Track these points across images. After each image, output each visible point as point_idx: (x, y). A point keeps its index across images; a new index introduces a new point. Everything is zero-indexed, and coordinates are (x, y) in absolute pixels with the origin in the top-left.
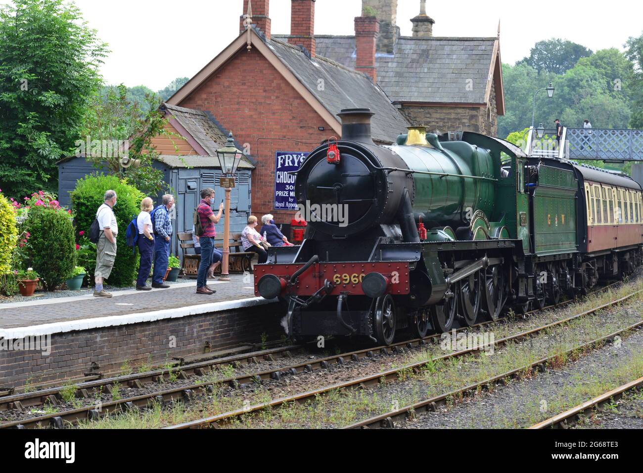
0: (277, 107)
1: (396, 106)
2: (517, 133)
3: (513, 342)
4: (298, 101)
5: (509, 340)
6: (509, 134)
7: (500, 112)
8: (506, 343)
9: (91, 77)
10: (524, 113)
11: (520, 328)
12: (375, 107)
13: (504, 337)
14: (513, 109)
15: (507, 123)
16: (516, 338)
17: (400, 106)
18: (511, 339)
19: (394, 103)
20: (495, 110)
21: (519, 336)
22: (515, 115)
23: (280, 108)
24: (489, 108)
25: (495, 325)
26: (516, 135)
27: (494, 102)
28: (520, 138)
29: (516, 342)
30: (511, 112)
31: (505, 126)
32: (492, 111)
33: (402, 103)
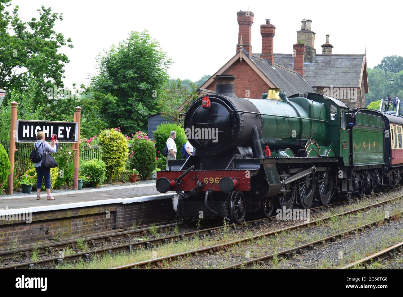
0: (255, 90)
1: (314, 89)
2: (374, 102)
3: (374, 207)
4: (265, 86)
5: (372, 206)
6: (370, 103)
7: (366, 92)
8: (371, 208)
9: (164, 75)
10: (378, 92)
11: (377, 200)
12: (303, 89)
13: (369, 205)
14: (373, 90)
15: (369, 97)
16: (375, 205)
17: (316, 89)
18: (373, 206)
19: (313, 87)
20: (364, 91)
21: (377, 205)
22: (373, 93)
23: (256, 90)
24: (361, 90)
25: (365, 199)
26: (374, 103)
27: (364, 87)
28: (376, 105)
29: (375, 208)
30: (371, 92)
31: (369, 99)
32: (363, 91)
33: (317, 87)
